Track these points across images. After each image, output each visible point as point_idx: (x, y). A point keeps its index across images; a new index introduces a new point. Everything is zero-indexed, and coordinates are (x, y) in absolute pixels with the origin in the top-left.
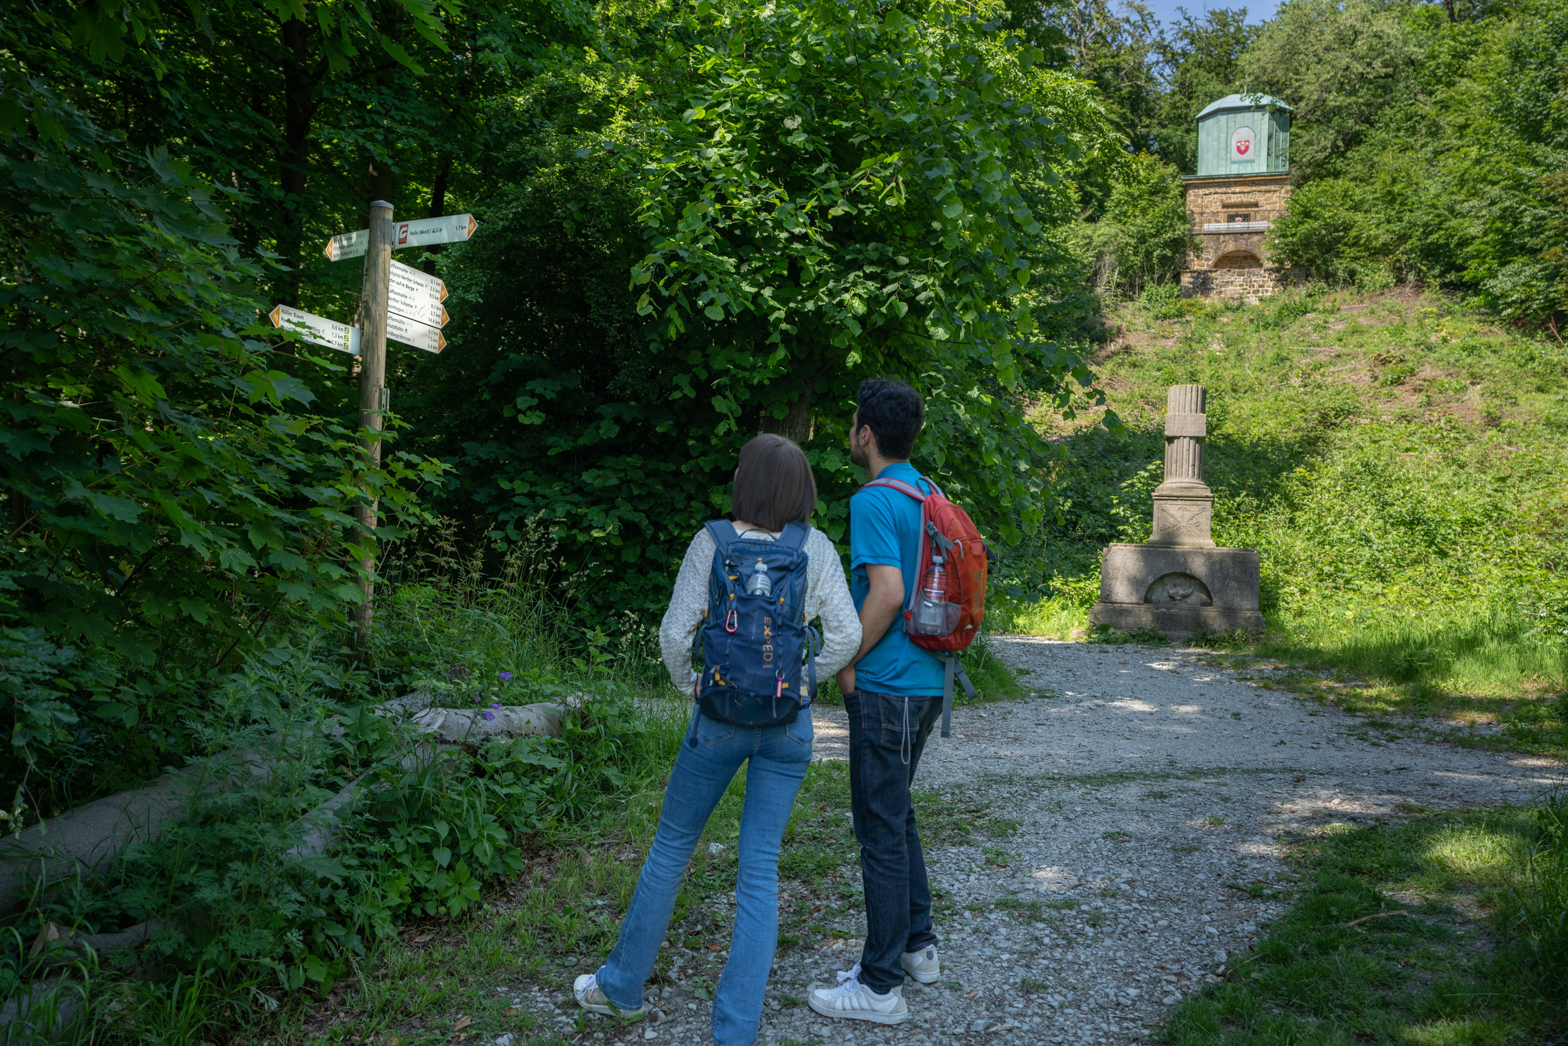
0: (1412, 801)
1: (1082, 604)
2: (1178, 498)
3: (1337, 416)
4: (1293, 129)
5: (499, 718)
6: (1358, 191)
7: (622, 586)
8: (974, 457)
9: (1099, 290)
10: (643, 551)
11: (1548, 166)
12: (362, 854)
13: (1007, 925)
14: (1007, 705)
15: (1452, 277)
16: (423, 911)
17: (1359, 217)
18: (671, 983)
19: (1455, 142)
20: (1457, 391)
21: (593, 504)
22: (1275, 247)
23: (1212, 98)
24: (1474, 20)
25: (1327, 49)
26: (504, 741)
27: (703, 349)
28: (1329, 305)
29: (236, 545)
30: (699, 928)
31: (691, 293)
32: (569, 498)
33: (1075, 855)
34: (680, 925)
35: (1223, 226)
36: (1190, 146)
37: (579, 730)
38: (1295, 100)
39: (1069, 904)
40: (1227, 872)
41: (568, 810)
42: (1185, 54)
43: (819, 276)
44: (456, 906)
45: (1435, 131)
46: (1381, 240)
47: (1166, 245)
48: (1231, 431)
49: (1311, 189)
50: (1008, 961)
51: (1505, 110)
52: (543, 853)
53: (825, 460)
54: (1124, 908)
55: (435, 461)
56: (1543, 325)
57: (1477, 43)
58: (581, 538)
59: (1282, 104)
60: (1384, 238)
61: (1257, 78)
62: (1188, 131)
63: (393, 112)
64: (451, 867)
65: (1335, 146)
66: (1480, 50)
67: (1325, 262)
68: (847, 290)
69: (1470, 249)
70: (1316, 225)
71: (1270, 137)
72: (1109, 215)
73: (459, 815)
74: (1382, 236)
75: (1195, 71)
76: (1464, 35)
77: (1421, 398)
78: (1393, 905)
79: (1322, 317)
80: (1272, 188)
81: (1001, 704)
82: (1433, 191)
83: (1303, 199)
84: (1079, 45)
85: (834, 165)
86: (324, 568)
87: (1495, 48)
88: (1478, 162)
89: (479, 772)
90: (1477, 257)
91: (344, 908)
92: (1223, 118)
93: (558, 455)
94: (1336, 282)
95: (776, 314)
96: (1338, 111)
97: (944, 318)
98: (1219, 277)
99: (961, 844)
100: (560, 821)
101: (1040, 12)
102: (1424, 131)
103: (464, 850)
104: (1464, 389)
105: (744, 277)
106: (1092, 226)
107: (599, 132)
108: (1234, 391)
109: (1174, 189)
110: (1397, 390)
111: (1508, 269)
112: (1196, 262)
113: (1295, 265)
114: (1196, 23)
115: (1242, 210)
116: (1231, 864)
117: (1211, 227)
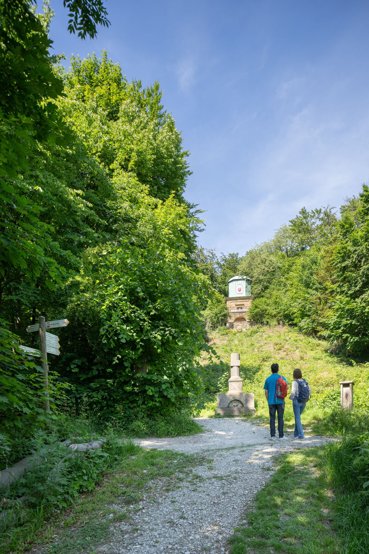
0: (297, 447)
2: (234, 381)
3: (267, 358)
4: (252, 285)
6: (268, 301)
9: (206, 328)
10: (107, 403)
11: (312, 295)
13: (216, 481)
14: (201, 434)
15: (290, 322)
17: (268, 307)
18: (145, 500)
19: (290, 288)
20: (293, 351)
21: (93, 391)
22: (249, 316)
23: (232, 277)
24: (293, 257)
25: (259, 264)
26: (92, 451)
28: (263, 330)
30: (147, 488)
31: (117, 336)
33: (227, 465)
34: (143, 488)
35: (236, 311)
36: (227, 290)
37: (107, 447)
38: (252, 277)
39: (229, 476)
40: (261, 466)
41: (109, 465)
42: (224, 265)
43: (148, 330)
44: (90, 489)
45: (285, 285)
46: (274, 313)
47: (222, 316)
49: (257, 301)
50: (218, 488)
51: (301, 280)
52: (105, 476)
54: (241, 475)
56: (311, 334)
57: (294, 263)
59: (249, 278)
60: (275, 313)
61: (242, 272)
62: (226, 285)
64: (88, 480)
65: (262, 289)
66: (295, 265)
67: (261, 319)
68: (156, 333)
69: (295, 315)
70: (259, 310)
71: (246, 287)
72: (208, 308)
73: (88, 468)
74: (274, 312)
75: (226, 270)
76: (291, 261)
77: (285, 353)
79: (261, 333)
80: (247, 300)
82: (285, 301)
83: (255, 303)
85: (151, 301)
87: (298, 265)
88: (295, 293)
90: (296, 317)
92: (234, 282)
93: (83, 380)
94: (264, 325)
95: (138, 340)
96: (262, 280)
97: (181, 339)
98: (236, 324)
99: (201, 465)
100: (108, 468)
102: (283, 285)
103: (90, 476)
104: (295, 350)
109: (223, 301)
110: (280, 351)
111: (304, 320)
112: (230, 320)
113: (254, 320)
114: (226, 257)
115: (240, 306)
116: (262, 464)
117: (232, 311)
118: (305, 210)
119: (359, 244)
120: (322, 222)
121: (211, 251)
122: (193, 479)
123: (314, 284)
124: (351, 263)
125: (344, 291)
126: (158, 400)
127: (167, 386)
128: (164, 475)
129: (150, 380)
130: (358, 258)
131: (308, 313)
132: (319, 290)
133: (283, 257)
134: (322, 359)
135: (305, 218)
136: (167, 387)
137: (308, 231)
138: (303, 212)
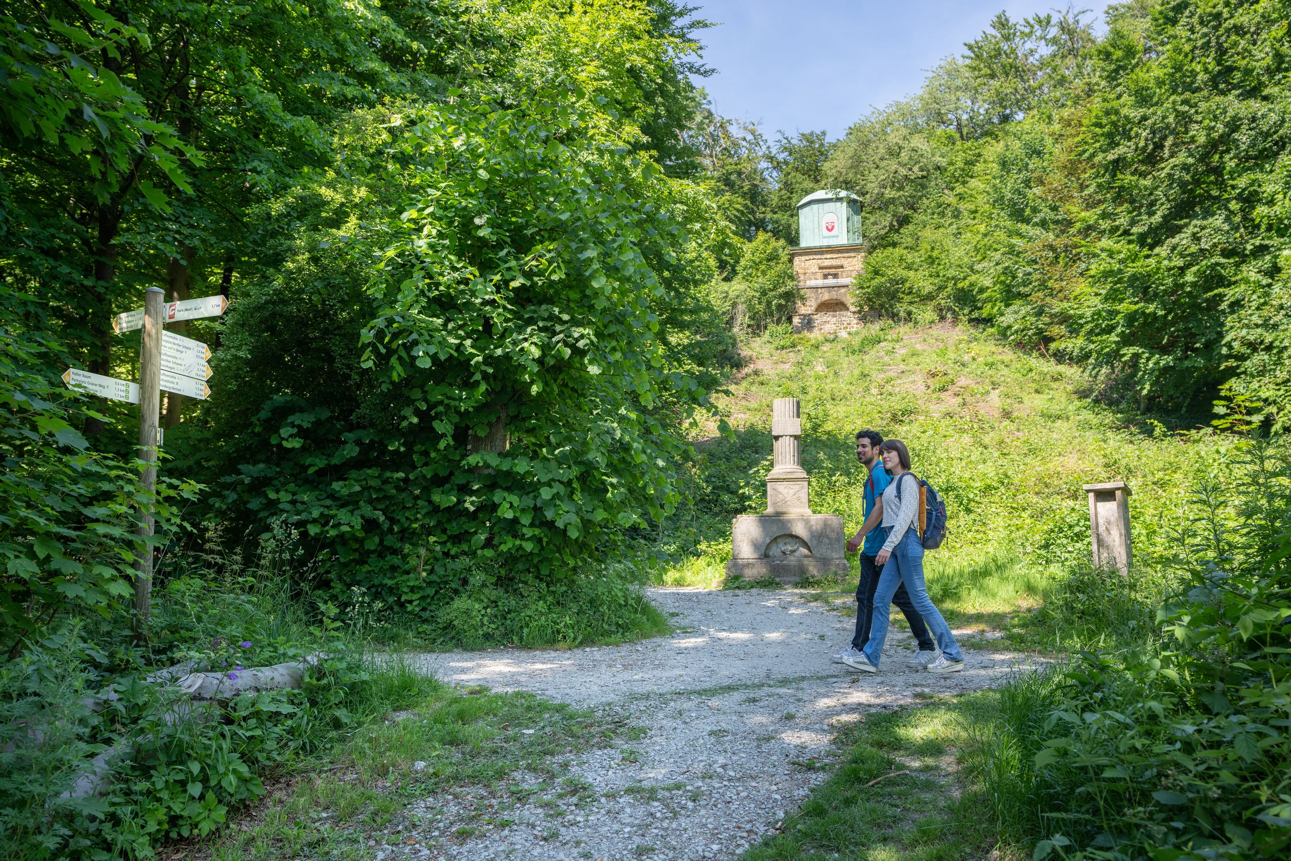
0: (927, 690)
1: (722, 560)
2: (784, 480)
3: (903, 415)
4: (863, 214)
5: (245, 677)
6: (909, 256)
7: (366, 568)
8: (628, 459)
9: (735, 330)
10: (381, 541)
11: (1030, 239)
12: (128, 793)
13: (632, 806)
14: (658, 640)
15: (975, 314)
16: (179, 834)
17: (911, 274)
19: (970, 222)
20: (982, 394)
21: (342, 506)
22: (857, 296)
23: (807, 192)
24: (977, 139)
25: (882, 159)
26: (251, 695)
27: (422, 387)
28: (895, 336)
29: (22, 556)
30: (400, 828)
31: (408, 347)
32: (323, 503)
33: (686, 749)
34: (386, 828)
35: (820, 282)
36: (794, 226)
37: (314, 682)
38: (863, 194)
39: (678, 787)
40: (793, 753)
41: (304, 744)
42: (786, 163)
43: (506, 330)
44: (206, 827)
45: (957, 215)
46: (927, 290)
47: (780, 296)
48: (830, 428)
49: (879, 255)
50: (629, 832)
51: (999, 201)
52: (283, 780)
53: (516, 465)
54: (717, 785)
55: (192, 482)
56: (1035, 347)
57: (979, 155)
58: (332, 533)
59: (854, 196)
60: (929, 288)
61: (836, 179)
62: (792, 216)
63: (181, 219)
64: (202, 797)
65: (892, 226)
66: (982, 160)
67: (891, 306)
68: (526, 340)
69: (986, 295)
70: (883, 280)
71: (848, 220)
72: (740, 276)
73: (209, 756)
74: (927, 287)
75: (793, 174)
76: (971, 150)
77: (959, 400)
78: (902, 767)
79: (891, 345)
80: (852, 254)
81: (655, 640)
82: (958, 255)
83: (873, 263)
84: (711, 156)
85: (512, 250)
86: (97, 570)
87: (990, 159)
88: (985, 235)
89: (229, 721)
90: (990, 301)
91: (109, 838)
92: (815, 207)
93: (316, 472)
94: (899, 320)
95: (476, 359)
96: (892, 201)
97: (598, 358)
98: (819, 318)
99: (605, 748)
100: (297, 754)
101: (677, 136)
102: (950, 215)
103: (213, 783)
104: (988, 393)
105: (450, 333)
106: (728, 284)
107: (339, 229)
108: (833, 399)
109: (784, 257)
110: (943, 395)
111: (1012, 308)
112: (803, 308)
113: (871, 308)
114: (793, 141)
115: (833, 271)
116: (796, 746)
117: (812, 283)
118: (1007, 20)
119: (1155, 99)
120: (1055, 48)
121: (751, 127)
122: (560, 796)
123: (1035, 210)
124: (1136, 150)
125: (1117, 228)
126: (528, 532)
127: (555, 491)
128: (475, 779)
129: (509, 474)
130: (1152, 139)
131: (1027, 290)
132: (1052, 226)
133: (951, 140)
134: (1068, 418)
135: (1007, 38)
136: (557, 496)
137: (1017, 71)
138: (1002, 23)
